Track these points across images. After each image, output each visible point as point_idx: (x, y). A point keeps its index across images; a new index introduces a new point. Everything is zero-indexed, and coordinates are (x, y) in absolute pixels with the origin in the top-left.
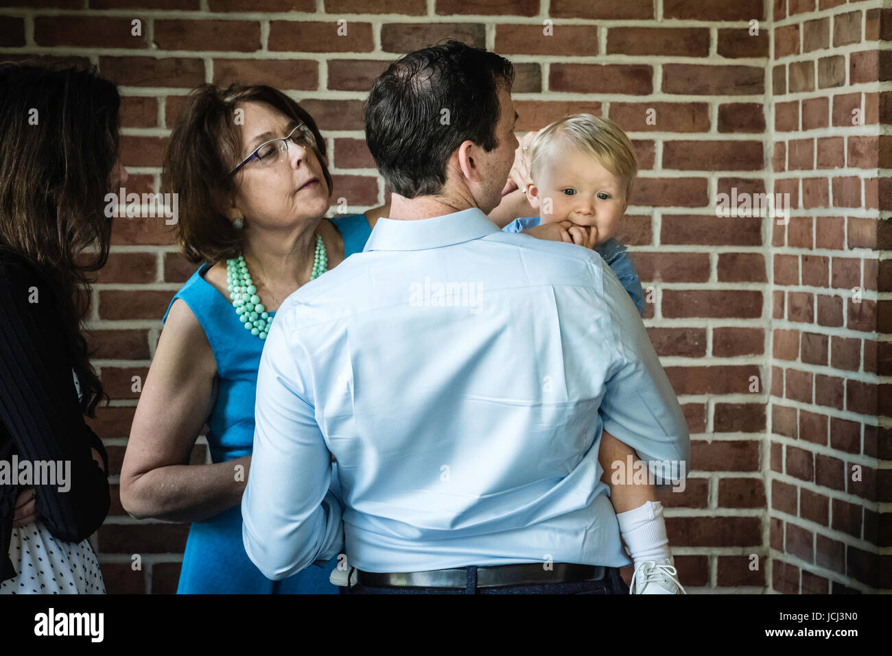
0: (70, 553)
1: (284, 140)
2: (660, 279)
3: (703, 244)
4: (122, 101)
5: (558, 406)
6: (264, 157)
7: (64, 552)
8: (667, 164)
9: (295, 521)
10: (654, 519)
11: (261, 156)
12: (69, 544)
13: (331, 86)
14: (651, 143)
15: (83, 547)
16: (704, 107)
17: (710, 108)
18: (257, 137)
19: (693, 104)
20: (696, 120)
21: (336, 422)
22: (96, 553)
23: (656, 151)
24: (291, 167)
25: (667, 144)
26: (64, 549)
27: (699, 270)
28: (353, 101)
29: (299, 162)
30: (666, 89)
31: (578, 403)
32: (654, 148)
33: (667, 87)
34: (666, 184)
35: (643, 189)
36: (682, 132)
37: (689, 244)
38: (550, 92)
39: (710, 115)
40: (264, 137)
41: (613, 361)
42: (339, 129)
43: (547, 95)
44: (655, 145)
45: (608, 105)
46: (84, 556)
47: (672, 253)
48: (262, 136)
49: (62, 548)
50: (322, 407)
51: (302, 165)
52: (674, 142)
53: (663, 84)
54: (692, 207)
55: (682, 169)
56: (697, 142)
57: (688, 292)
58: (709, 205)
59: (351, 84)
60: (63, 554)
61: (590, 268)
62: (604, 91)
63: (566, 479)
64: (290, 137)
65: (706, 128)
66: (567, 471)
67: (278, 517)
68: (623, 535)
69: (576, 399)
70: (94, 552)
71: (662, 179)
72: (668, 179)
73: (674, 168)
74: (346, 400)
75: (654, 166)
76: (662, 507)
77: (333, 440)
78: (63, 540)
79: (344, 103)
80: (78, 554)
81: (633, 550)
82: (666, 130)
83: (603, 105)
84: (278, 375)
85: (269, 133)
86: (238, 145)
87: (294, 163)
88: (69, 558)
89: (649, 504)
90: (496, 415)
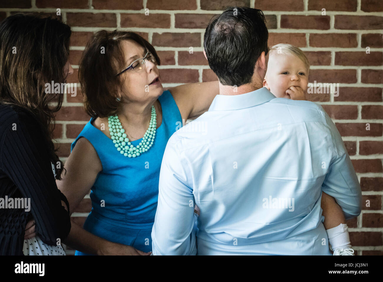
0: (52, 251)
1: (144, 59)
2: (334, 118)
3: (354, 101)
4: (72, 33)
5: (309, 180)
6: (134, 67)
7: (49, 250)
8: (337, 63)
9: (180, 242)
10: (344, 232)
11: (133, 67)
12: (52, 246)
13: (177, 26)
14: (329, 53)
15: (58, 248)
16: (354, 36)
17: (357, 37)
18: (131, 58)
19: (349, 34)
20: (351, 42)
21: (204, 194)
22: (65, 250)
23: (331, 56)
24: (146, 72)
25: (337, 53)
26: (49, 249)
27: (353, 114)
28: (187, 33)
29: (151, 70)
30: (336, 27)
31: (318, 178)
32: (331, 55)
33: (337, 26)
34: (336, 72)
35: (326, 75)
36: (344, 47)
37: (348, 101)
38: (281, 28)
39: (357, 39)
40: (134, 58)
41: (333, 156)
42: (180, 47)
43: (279, 30)
44: (331, 54)
45: (309, 35)
46: (59, 252)
47: (340, 106)
48: (133, 57)
49: (48, 248)
50: (197, 187)
51: (152, 71)
52: (340, 52)
53: (335, 25)
54: (349, 83)
55: (344, 65)
56: (351, 52)
57: (348, 124)
58: (357, 83)
59: (186, 25)
60: (48, 251)
61: (319, 112)
62: (307, 28)
63: (308, 215)
64: (146, 57)
65: (356, 46)
66: (309, 211)
67: (171, 241)
68: (330, 240)
69: (317, 177)
70: (64, 250)
71: (335, 70)
72: (338, 70)
73: (340, 65)
74: (209, 183)
75: (331, 64)
76: (347, 227)
77: (202, 202)
78: (48, 244)
79: (183, 34)
80: (56, 251)
81: (333, 247)
82: (336, 47)
83: (306, 35)
84: (174, 173)
85: (136, 56)
86: (122, 61)
87: (148, 71)
88: (51, 253)
89: (341, 225)
90: (280, 185)
